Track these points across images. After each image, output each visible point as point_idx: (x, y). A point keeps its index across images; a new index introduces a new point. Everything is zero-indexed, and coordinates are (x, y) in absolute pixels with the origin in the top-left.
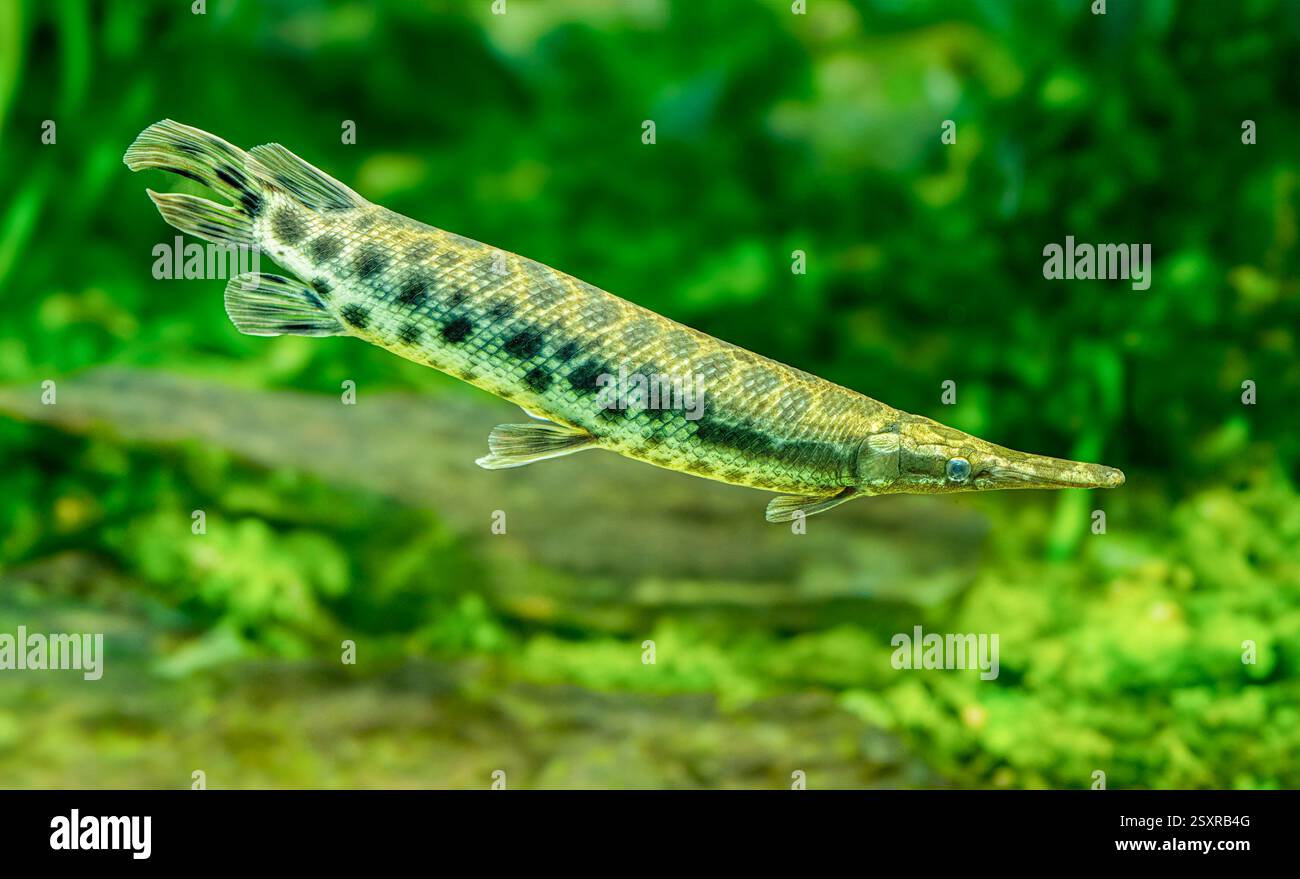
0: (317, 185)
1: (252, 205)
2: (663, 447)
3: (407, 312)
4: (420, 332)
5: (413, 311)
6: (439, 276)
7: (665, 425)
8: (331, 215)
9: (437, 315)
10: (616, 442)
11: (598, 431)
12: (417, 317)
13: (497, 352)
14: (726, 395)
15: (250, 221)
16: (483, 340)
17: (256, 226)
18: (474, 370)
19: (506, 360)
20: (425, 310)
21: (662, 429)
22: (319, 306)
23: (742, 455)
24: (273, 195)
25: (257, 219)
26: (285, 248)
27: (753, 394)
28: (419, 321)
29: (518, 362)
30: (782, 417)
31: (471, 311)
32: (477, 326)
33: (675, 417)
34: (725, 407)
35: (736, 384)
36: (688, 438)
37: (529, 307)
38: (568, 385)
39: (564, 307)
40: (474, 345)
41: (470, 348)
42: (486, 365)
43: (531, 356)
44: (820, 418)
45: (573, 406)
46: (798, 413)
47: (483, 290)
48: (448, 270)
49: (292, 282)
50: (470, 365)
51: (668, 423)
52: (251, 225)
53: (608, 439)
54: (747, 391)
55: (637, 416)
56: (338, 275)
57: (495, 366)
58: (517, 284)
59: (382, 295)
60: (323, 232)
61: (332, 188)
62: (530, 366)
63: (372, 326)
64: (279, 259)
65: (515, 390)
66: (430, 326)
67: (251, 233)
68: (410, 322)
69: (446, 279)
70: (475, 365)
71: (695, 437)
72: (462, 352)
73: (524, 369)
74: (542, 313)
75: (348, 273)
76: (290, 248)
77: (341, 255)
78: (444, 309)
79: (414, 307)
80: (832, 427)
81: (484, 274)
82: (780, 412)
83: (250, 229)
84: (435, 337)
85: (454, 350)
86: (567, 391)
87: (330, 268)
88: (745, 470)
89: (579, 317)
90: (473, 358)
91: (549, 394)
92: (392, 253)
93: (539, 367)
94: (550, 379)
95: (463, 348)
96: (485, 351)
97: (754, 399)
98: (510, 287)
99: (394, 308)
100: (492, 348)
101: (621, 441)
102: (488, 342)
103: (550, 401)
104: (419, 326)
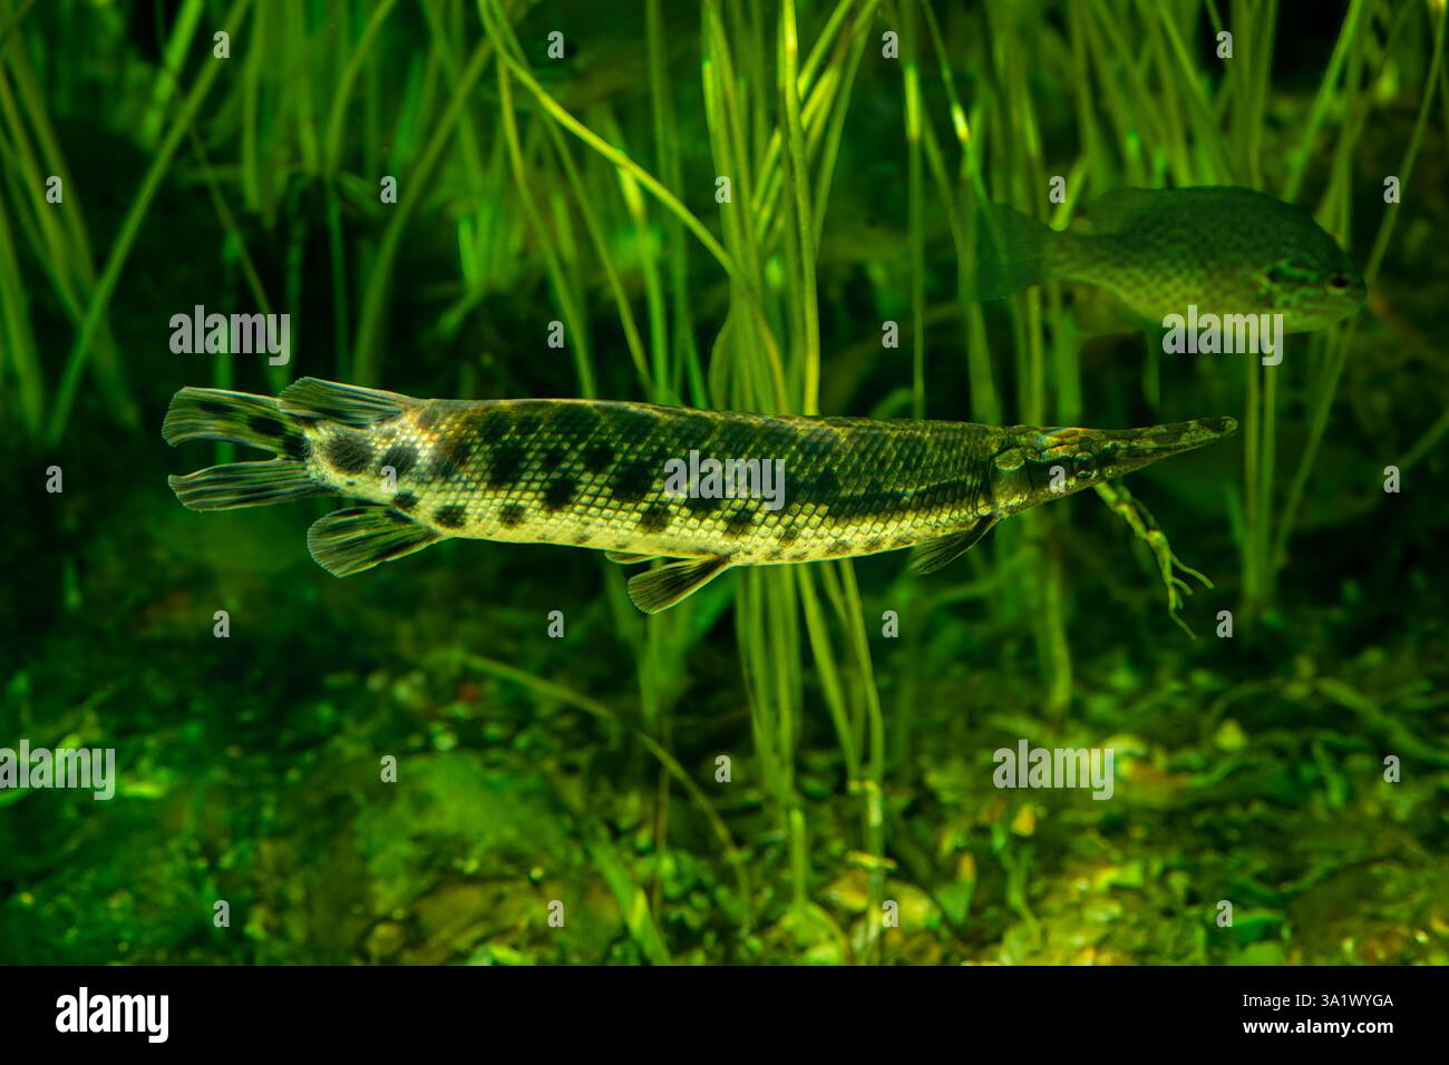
0: (360, 403)
1: (297, 449)
2: (800, 541)
3: (503, 494)
4: (522, 509)
5: (510, 491)
6: (525, 445)
7: (795, 517)
8: (386, 427)
9: (535, 486)
10: (749, 553)
11: (729, 549)
12: (515, 494)
13: (608, 503)
14: (843, 466)
15: (301, 466)
16: (590, 495)
17: (312, 468)
18: (587, 532)
19: (620, 509)
20: (522, 485)
21: (793, 522)
22: (407, 521)
23: (878, 519)
24: (317, 431)
25: (308, 461)
26: (354, 478)
27: (869, 456)
28: (520, 498)
29: (629, 506)
30: (905, 468)
31: (570, 469)
32: (581, 483)
33: (803, 505)
34: (847, 478)
35: (849, 451)
36: (822, 523)
37: (626, 446)
38: (685, 512)
39: (658, 435)
40: (582, 504)
41: (578, 508)
42: (600, 521)
43: (644, 496)
44: (941, 457)
45: (697, 533)
46: (919, 459)
47: (574, 446)
48: (532, 437)
49: (371, 509)
50: (582, 527)
51: (797, 515)
52: (304, 469)
53: (741, 554)
54: (863, 455)
55: (765, 519)
56: (420, 482)
57: (608, 519)
58: (605, 427)
59: (473, 485)
60: (389, 447)
61: (377, 399)
62: (643, 506)
63: (470, 521)
64: (350, 492)
65: (634, 538)
66: (532, 500)
67: (308, 476)
68: (509, 502)
69: (533, 447)
70: (587, 524)
71: (828, 519)
72: (572, 516)
73: (639, 511)
74: (640, 448)
75: (431, 478)
76: (359, 476)
77: (419, 462)
78: (541, 477)
79: (510, 485)
80: (956, 463)
81: (569, 428)
82: (901, 464)
83: (305, 473)
84: (539, 510)
85: (564, 515)
86: (687, 518)
87: (410, 480)
88: (883, 535)
89: (676, 441)
90: (585, 518)
91: (670, 529)
92: (469, 441)
93: (652, 503)
94: (667, 513)
95: (572, 511)
96: (595, 506)
97: (872, 460)
98: (600, 433)
99: (490, 494)
100: (601, 501)
101: (755, 551)
102: (596, 496)
103: (673, 535)
104: (521, 503)
